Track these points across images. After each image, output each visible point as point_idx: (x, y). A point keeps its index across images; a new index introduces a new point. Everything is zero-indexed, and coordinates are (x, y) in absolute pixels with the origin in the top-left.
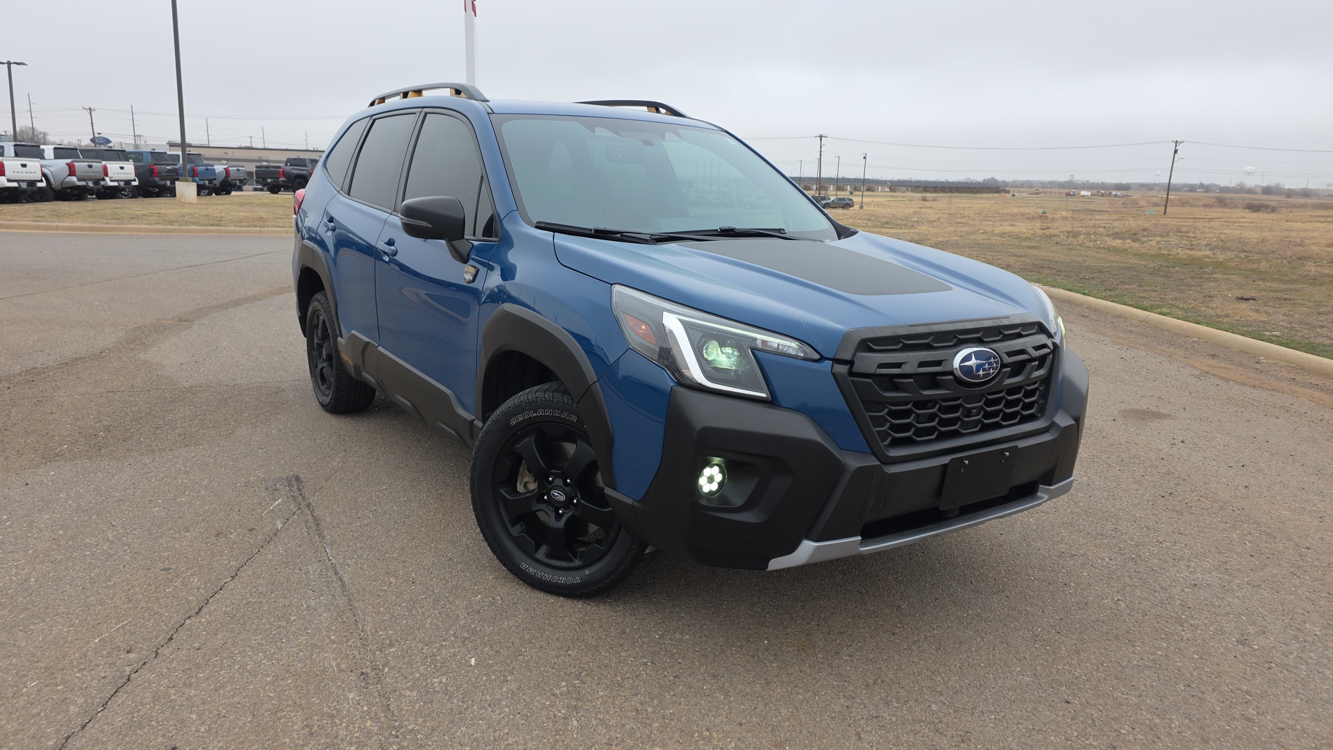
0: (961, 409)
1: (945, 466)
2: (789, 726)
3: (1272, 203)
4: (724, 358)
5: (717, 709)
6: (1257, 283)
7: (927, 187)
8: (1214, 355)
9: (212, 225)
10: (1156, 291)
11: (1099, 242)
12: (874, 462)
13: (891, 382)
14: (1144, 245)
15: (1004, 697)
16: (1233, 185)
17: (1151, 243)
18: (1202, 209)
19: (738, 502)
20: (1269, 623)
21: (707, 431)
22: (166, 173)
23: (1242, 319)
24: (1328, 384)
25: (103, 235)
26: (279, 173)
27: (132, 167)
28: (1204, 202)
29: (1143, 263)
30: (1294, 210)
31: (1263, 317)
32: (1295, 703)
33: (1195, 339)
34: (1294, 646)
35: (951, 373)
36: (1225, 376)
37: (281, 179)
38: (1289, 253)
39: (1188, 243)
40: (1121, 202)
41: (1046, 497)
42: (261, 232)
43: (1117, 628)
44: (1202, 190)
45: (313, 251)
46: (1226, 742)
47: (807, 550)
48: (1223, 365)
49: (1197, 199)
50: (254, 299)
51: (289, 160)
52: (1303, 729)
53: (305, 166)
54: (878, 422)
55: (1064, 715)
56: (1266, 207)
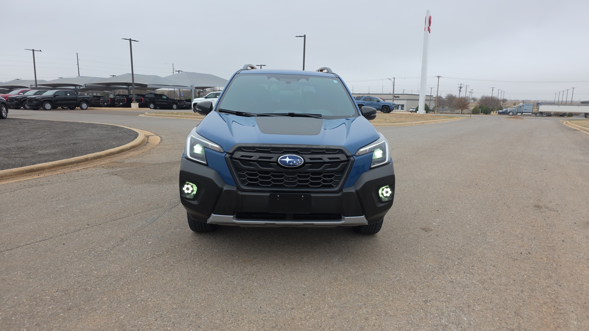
0: (283, 177)
12: (235, 189)
13: (247, 162)
19: (192, 197)
35: (276, 162)
54: (243, 176)
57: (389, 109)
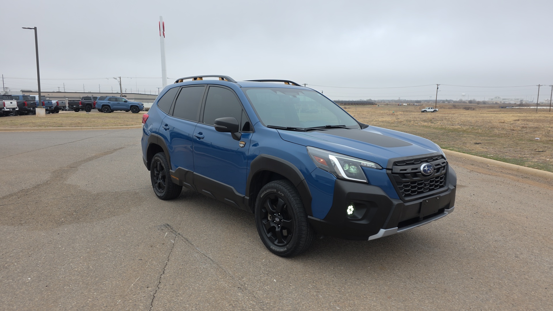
0: (423, 184)
1: (421, 203)
2: (390, 292)
3: (473, 107)
4: (353, 170)
5: (364, 289)
6: (479, 137)
7: (346, 103)
8: (472, 164)
9: (59, 126)
10: (445, 141)
11: (419, 124)
12: (401, 202)
13: (403, 175)
14: (435, 124)
15: (452, 278)
16: (458, 100)
17: (438, 123)
18: (448, 109)
19: (360, 217)
20: (522, 251)
21: (350, 194)
22: (30, 104)
23: (479, 151)
24: (513, 173)
25: (11, 132)
26: (79, 103)
27: (16, 102)
28: (448, 107)
29: (437, 131)
30: (481, 109)
31: (485, 150)
32: (538, 273)
33: (464, 159)
34: (532, 257)
35: (420, 172)
36: (479, 171)
37: (80, 106)
38: (487, 126)
39: (451, 123)
40: (418, 108)
41: (447, 213)
42: (81, 129)
43: (477, 255)
44: (447, 102)
45: (157, 137)
46: (523, 286)
47: (382, 232)
48: (477, 168)
49: (446, 106)
50: (96, 157)
51: (83, 98)
52: (543, 280)
53: (91, 100)
54: (401, 188)
55: (472, 282)
56: (471, 108)
57: (138, 109)
